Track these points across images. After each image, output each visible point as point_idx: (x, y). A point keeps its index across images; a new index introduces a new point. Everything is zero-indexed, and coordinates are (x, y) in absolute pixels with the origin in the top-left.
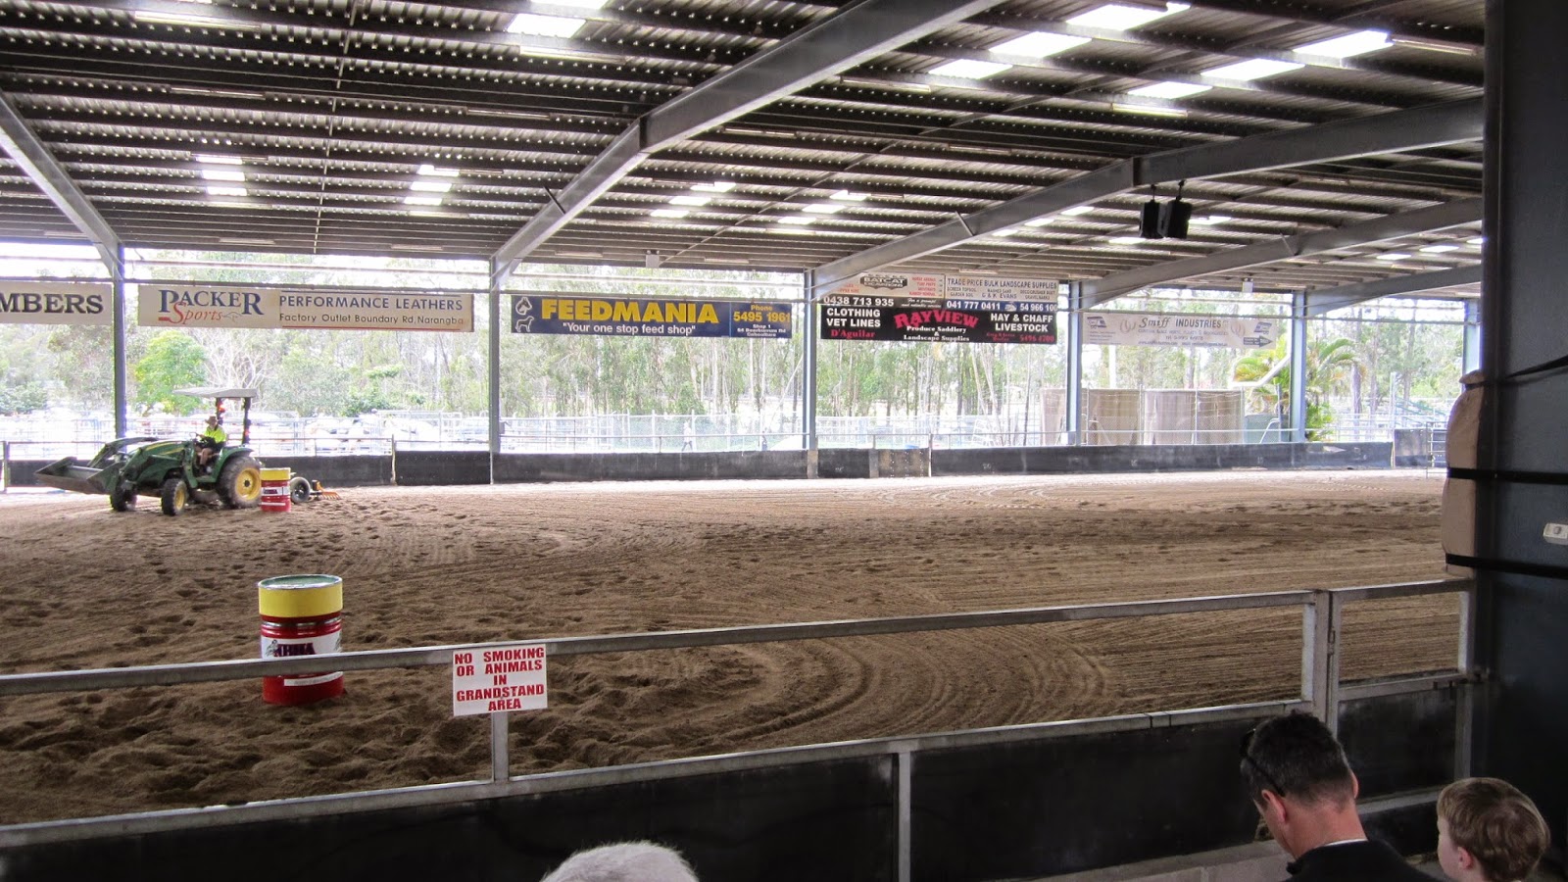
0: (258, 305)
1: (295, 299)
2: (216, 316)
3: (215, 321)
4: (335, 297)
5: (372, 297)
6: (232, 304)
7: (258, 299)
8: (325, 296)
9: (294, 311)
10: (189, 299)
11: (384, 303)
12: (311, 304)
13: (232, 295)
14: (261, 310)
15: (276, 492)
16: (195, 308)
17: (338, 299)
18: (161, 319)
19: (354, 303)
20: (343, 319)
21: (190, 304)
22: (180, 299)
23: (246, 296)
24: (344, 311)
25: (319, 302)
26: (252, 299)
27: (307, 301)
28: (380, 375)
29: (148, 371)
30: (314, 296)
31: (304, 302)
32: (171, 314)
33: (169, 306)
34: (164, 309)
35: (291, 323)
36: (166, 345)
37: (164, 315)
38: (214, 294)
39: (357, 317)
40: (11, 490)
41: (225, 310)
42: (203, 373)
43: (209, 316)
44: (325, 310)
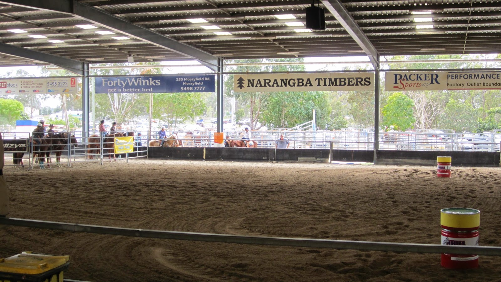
0: (437, 79)
1: (454, 76)
2: (419, 85)
3: (418, 87)
4: (473, 74)
5: (492, 74)
6: (426, 79)
7: (437, 76)
8: (468, 74)
9: (454, 81)
10: (406, 78)
11: (497, 76)
12: (462, 78)
13: (426, 75)
14: (439, 82)
15: (444, 168)
16: (409, 82)
17: (475, 75)
18: (395, 87)
19: (483, 76)
20: (478, 85)
21: (407, 80)
22: (403, 78)
23: (432, 75)
24: (477, 81)
25: (466, 77)
26: (435, 77)
27: (460, 77)
28: (494, 112)
29: (388, 111)
30: (463, 74)
31: (459, 77)
32: (399, 85)
33: (398, 81)
34: (396, 83)
35: (453, 87)
36: (395, 99)
37: (396, 85)
38: (418, 75)
39: (484, 84)
40: (333, 162)
41: (423, 82)
42: (411, 112)
43: (416, 85)
44: (469, 80)
